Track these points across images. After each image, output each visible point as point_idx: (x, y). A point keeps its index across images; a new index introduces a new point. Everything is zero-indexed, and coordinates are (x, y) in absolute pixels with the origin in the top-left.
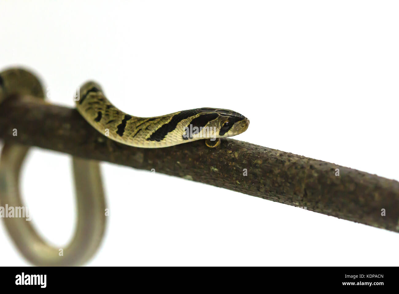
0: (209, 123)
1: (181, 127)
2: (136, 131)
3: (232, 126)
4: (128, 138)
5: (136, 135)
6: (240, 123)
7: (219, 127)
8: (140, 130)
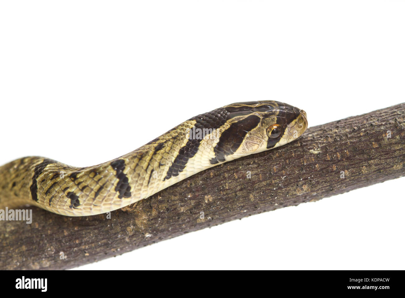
0: (247, 135)
1: (206, 147)
2: (147, 176)
3: (284, 131)
4: (141, 192)
5: (149, 182)
6: (296, 123)
7: (265, 137)
8: (152, 171)
